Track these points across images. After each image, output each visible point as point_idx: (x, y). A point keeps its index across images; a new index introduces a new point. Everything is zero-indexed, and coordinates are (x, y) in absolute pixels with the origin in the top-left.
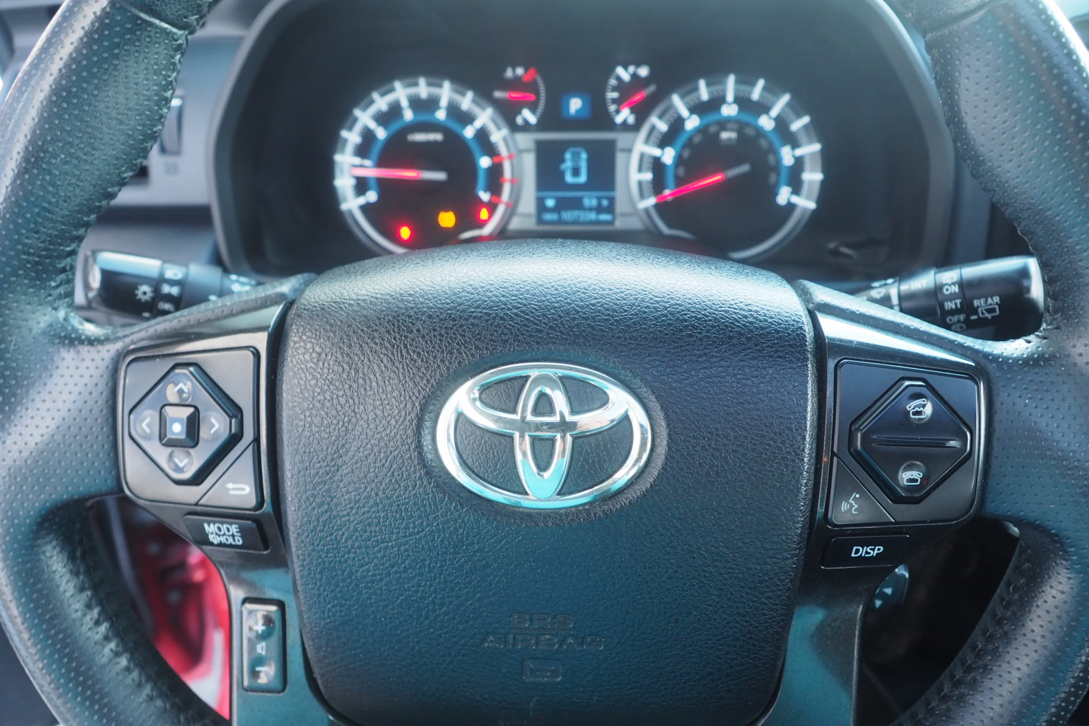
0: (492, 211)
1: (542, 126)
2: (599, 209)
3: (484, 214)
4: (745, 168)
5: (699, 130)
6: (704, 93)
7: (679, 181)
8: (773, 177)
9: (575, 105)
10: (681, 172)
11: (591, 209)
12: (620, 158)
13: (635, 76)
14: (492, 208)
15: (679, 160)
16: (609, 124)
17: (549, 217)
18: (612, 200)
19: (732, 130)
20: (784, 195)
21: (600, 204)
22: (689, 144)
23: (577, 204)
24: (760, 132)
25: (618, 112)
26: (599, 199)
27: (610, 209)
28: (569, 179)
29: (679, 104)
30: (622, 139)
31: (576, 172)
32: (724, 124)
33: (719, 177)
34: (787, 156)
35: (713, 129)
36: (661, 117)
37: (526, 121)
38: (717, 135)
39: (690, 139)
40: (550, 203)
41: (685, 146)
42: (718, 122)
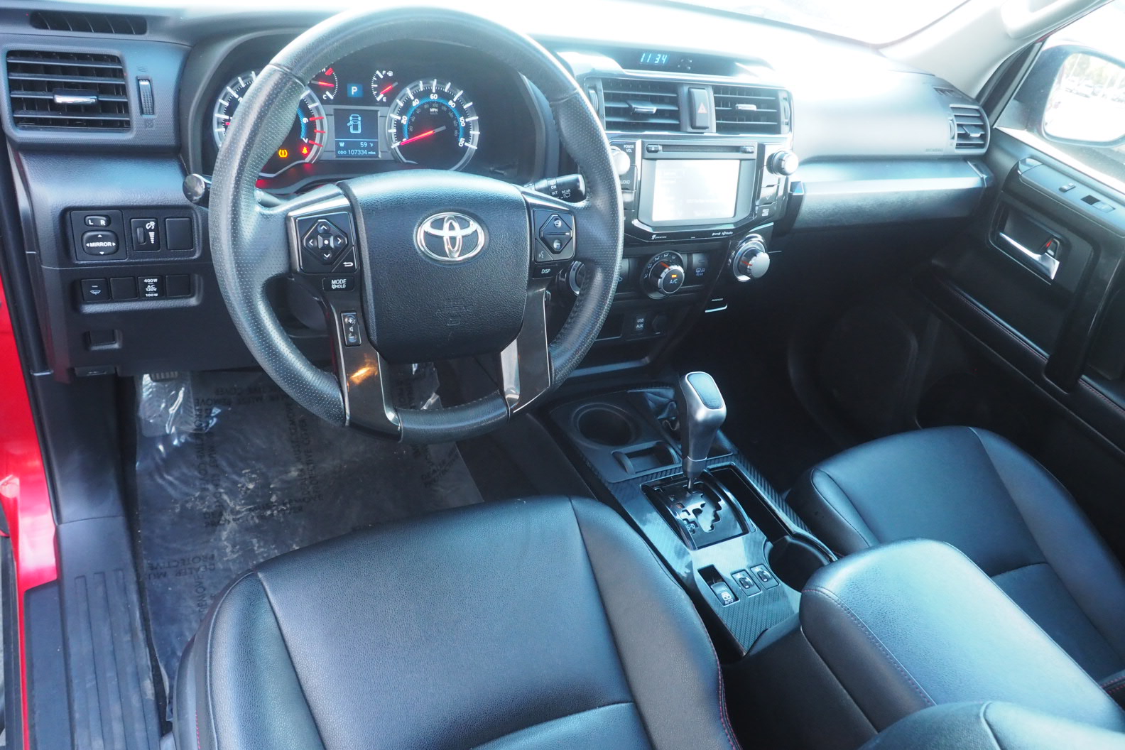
0: (309, 150)
1: (336, 101)
2: (369, 149)
3: (305, 151)
4: (443, 128)
5: (419, 107)
6: (421, 86)
7: (411, 135)
8: (456, 132)
9: (354, 90)
10: (411, 129)
11: (364, 148)
12: (380, 120)
13: (386, 76)
14: (310, 148)
15: (410, 122)
16: (372, 101)
17: (341, 152)
18: (376, 144)
19: (436, 108)
20: (461, 142)
21: (369, 145)
22: (414, 114)
23: (357, 145)
24: (449, 108)
25: (378, 95)
26: (368, 142)
27: (375, 148)
28: (352, 131)
29: (408, 92)
30: (381, 111)
31: (355, 127)
32: (431, 104)
33: (431, 132)
34: (462, 122)
35: (426, 107)
36: (400, 100)
37: (327, 97)
38: (429, 109)
39: (415, 110)
40: (342, 144)
41: (412, 116)
42: (428, 103)
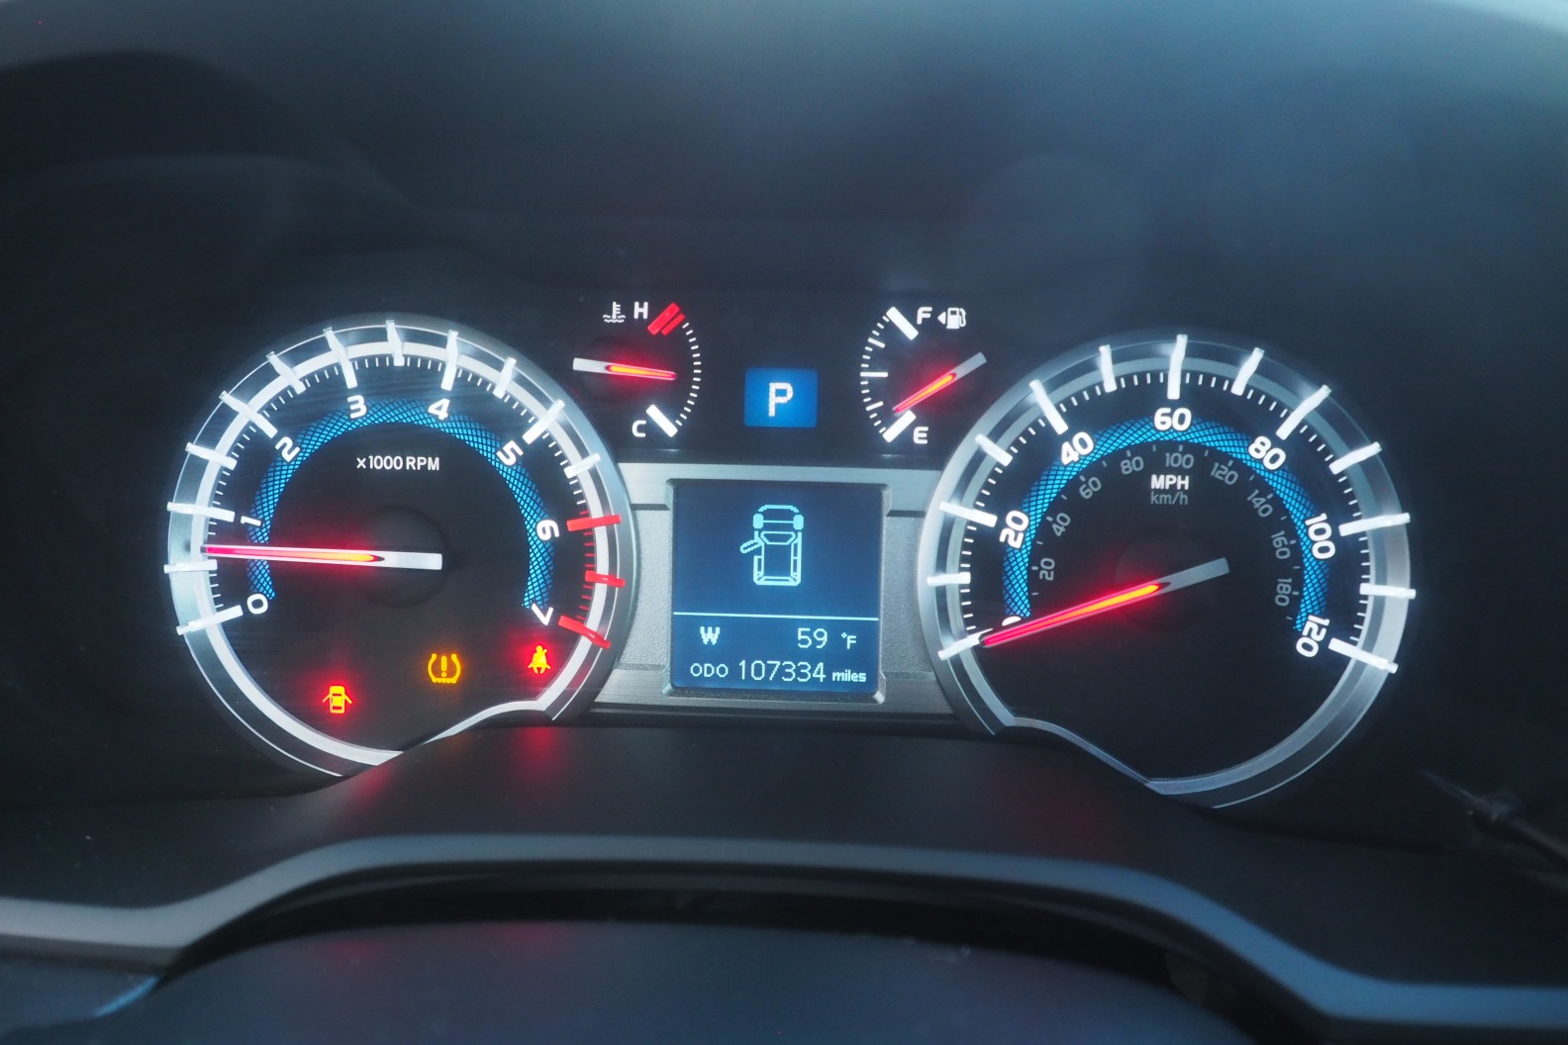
0: (557, 661)
1: (690, 447)
2: (836, 657)
3: (540, 660)
4: (1217, 568)
5: (1093, 469)
6: (1107, 372)
7: (1044, 599)
8: (1284, 588)
9: (779, 395)
10: (1047, 570)
11: (813, 656)
12: (891, 530)
13: (931, 328)
14: (560, 646)
15: (1043, 542)
16: (863, 447)
17: (704, 670)
18: (867, 634)
19: (1179, 471)
20: (1312, 635)
21: (836, 641)
22: (1068, 500)
23: (780, 642)
24: (1250, 478)
25: (888, 417)
26: (834, 629)
27: (863, 658)
28: (760, 578)
29: (1042, 400)
30: (897, 485)
31: (777, 561)
32: (1156, 455)
33: (1148, 590)
34: (1319, 537)
35: (1128, 467)
36: (995, 435)
37: (651, 428)
38: (1143, 478)
39: (1073, 485)
40: (710, 636)
41: (1055, 507)
42: (1140, 449)
